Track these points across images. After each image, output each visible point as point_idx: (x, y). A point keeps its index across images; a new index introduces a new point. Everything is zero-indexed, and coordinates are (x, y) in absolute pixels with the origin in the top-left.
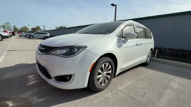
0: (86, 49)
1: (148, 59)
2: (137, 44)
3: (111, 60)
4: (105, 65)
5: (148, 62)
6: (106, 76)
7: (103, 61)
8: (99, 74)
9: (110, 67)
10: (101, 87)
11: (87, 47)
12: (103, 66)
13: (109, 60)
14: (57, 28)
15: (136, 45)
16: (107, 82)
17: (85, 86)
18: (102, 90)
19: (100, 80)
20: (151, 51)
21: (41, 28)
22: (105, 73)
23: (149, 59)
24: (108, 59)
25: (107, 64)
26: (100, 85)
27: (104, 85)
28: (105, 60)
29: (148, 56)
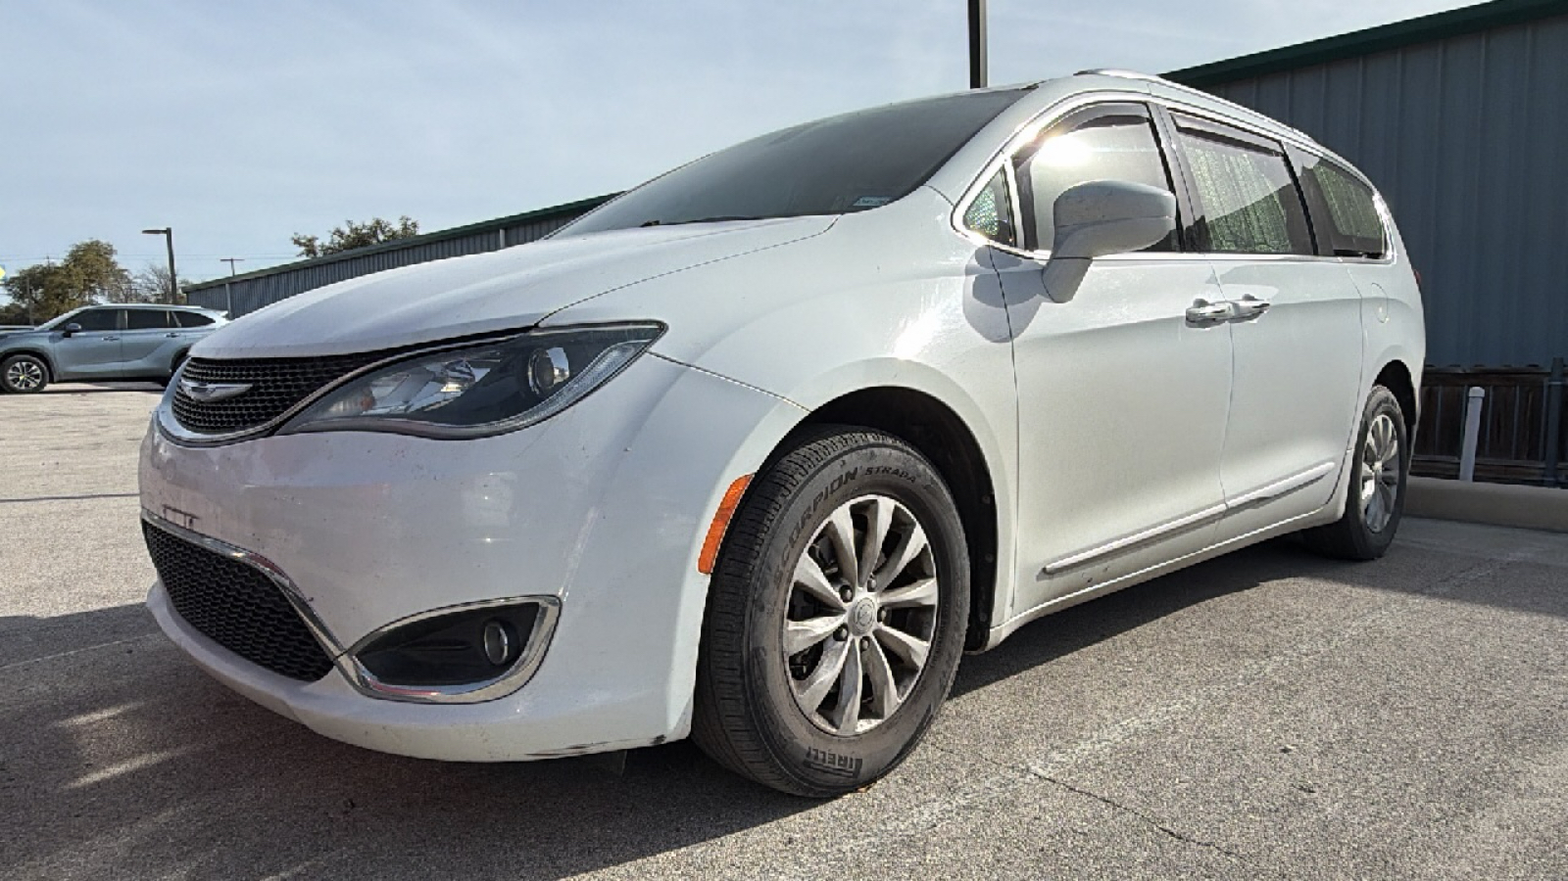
0: (657, 347)
1: (1369, 489)
2: (1202, 303)
3: (925, 470)
4: (862, 518)
5: (1376, 521)
6: (877, 633)
7: (835, 471)
8: (809, 604)
9: (918, 540)
10: (843, 750)
11: (662, 327)
12: (842, 519)
13: (894, 465)
14: (310, 250)
15: (1193, 320)
16: (893, 698)
17: (665, 721)
18: (856, 779)
19: (826, 675)
20: (1384, 392)
21: (120, 260)
22: (867, 600)
23: (1383, 483)
24: (892, 454)
25: (886, 506)
26: (819, 720)
27: (864, 726)
28: (853, 461)
29: (1362, 454)
